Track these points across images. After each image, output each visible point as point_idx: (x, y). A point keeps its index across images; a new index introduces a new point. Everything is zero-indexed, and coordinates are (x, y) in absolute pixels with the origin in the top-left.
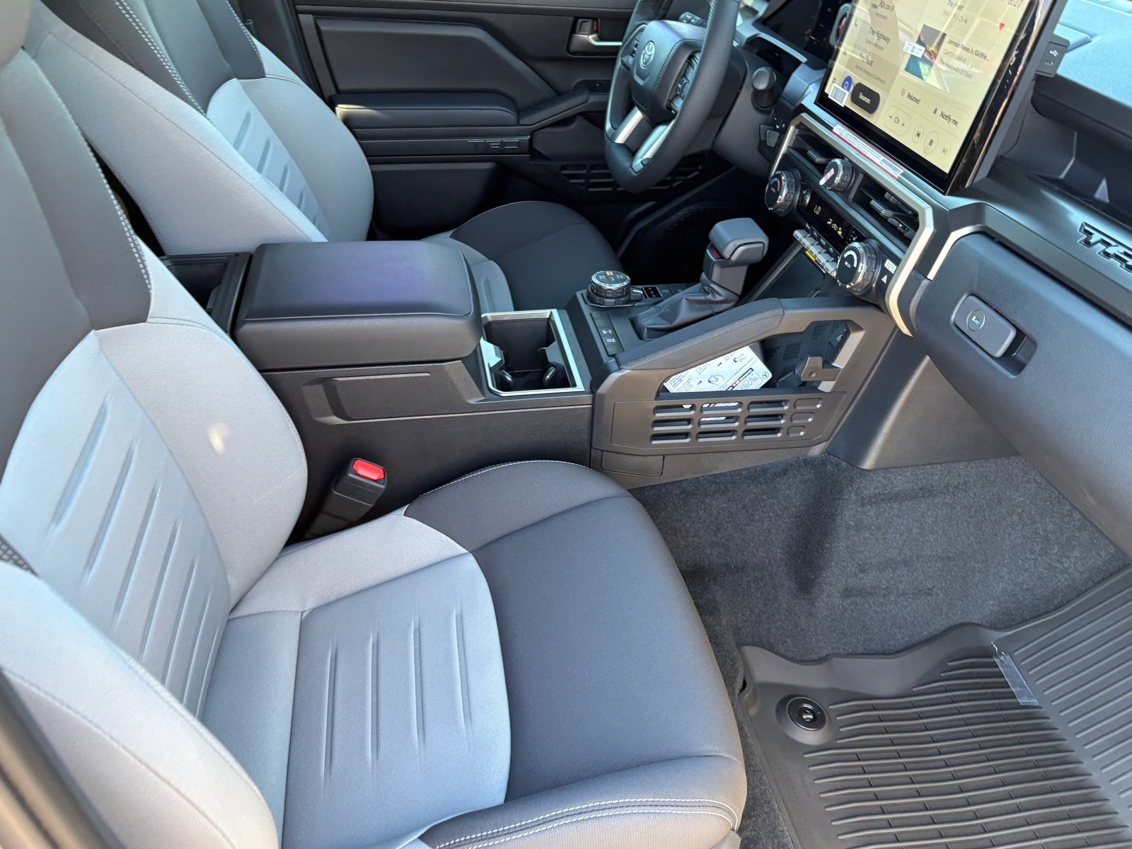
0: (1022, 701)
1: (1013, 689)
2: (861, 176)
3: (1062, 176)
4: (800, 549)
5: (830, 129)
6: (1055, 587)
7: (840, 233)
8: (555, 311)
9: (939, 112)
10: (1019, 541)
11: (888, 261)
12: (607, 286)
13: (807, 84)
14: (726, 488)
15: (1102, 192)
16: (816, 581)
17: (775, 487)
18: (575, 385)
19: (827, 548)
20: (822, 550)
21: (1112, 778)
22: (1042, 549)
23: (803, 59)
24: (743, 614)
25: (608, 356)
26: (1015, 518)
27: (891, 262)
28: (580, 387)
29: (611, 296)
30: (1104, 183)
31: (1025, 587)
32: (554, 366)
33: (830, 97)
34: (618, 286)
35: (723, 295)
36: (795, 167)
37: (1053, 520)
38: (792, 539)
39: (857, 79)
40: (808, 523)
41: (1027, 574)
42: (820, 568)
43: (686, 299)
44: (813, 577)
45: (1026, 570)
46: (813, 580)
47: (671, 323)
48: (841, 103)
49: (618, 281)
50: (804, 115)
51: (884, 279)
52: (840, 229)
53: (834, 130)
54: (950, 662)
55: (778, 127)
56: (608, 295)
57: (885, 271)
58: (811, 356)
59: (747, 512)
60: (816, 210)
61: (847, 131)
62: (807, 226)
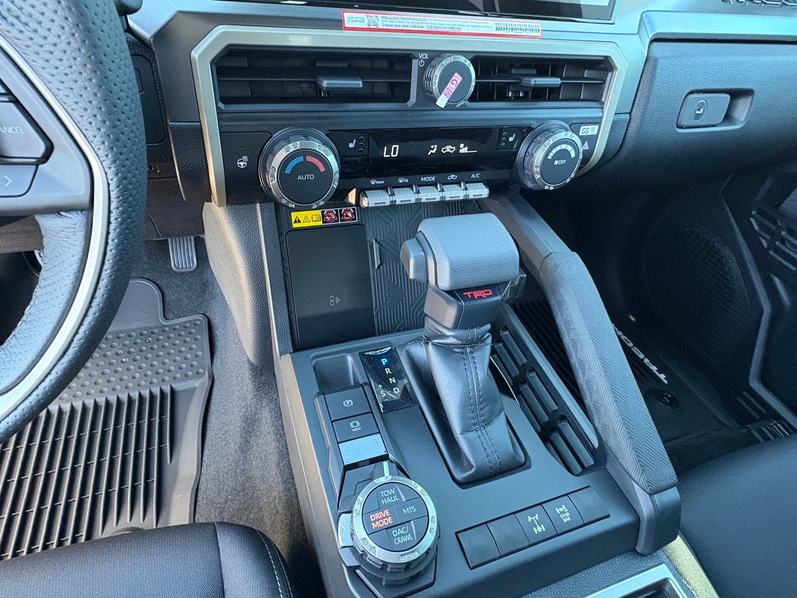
52: (462, 146)
60: (389, 152)
61: (379, 16)
62: (373, 183)
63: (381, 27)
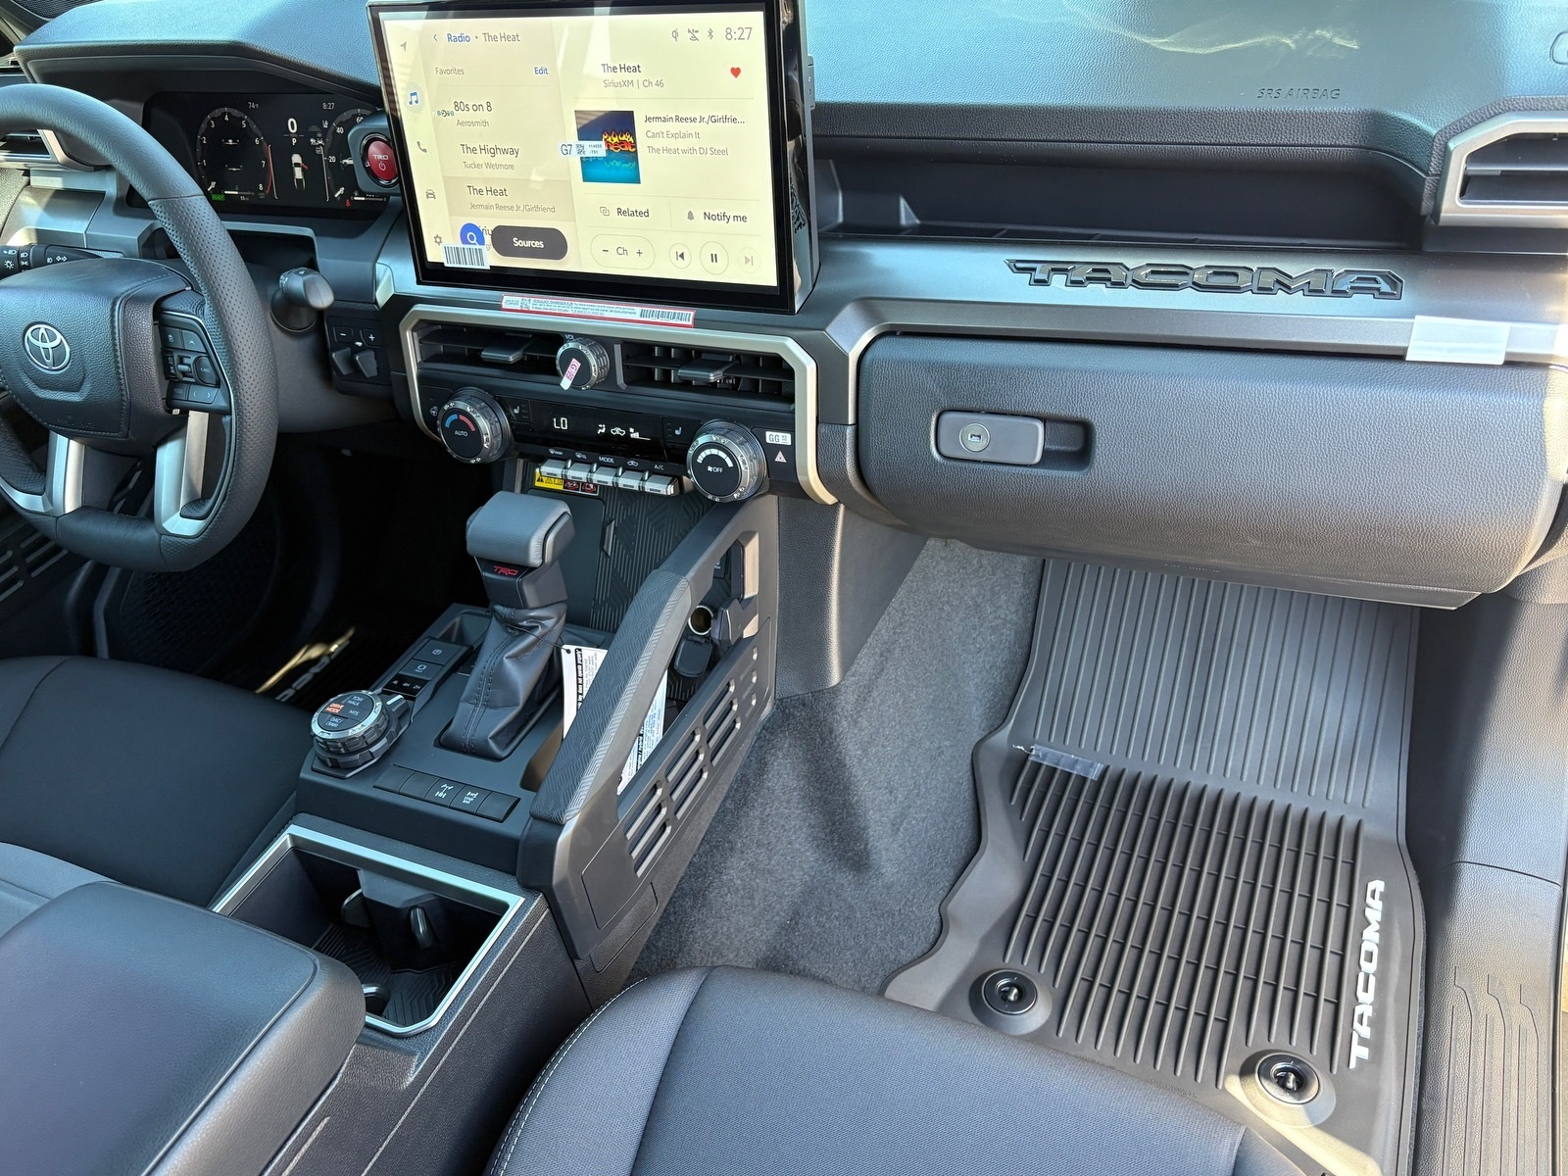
0: (1094, 775)
1: (1075, 772)
2: (617, 348)
3: (840, 219)
4: (827, 830)
5: (498, 308)
6: (1007, 644)
7: (635, 435)
8: (294, 829)
9: (698, 215)
10: (961, 628)
11: (768, 434)
12: (357, 730)
13: (369, 265)
14: (729, 842)
15: (906, 215)
16: (869, 847)
17: (768, 789)
18: (504, 907)
19: (857, 802)
20: (854, 809)
21: (1222, 771)
22: (979, 618)
23: (308, 232)
24: (846, 963)
25: (501, 822)
26: (947, 608)
27: (774, 434)
28: (515, 901)
29: (375, 736)
30: (903, 203)
31: (988, 667)
32: (415, 907)
33: (446, 265)
34: (373, 717)
35: (552, 615)
36: (461, 385)
37: (973, 583)
38: (813, 827)
39: (488, 224)
40: (818, 794)
41: (982, 654)
42: (864, 829)
43: (508, 657)
44: (862, 847)
45: (980, 650)
46: (865, 848)
47: (517, 705)
48: (483, 264)
49: (366, 708)
50: (419, 307)
51: (780, 458)
52: (632, 430)
53: (504, 306)
54: (1011, 801)
55: (359, 344)
56: (369, 741)
57: (771, 450)
58: (727, 608)
59: (764, 845)
60: (558, 424)
61: (532, 299)
62: (552, 452)
63: (531, 309)
